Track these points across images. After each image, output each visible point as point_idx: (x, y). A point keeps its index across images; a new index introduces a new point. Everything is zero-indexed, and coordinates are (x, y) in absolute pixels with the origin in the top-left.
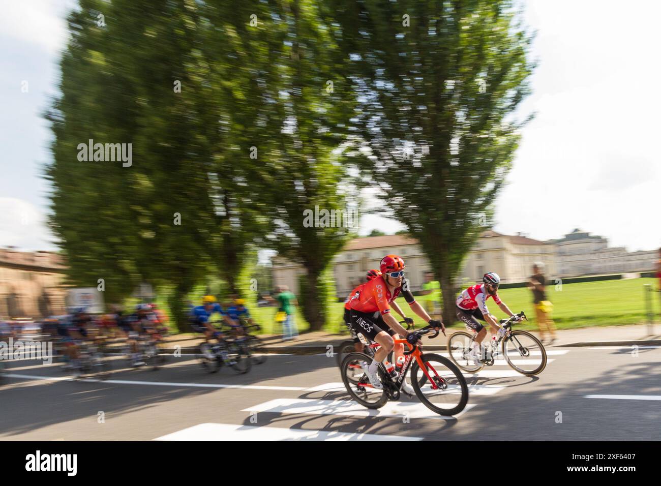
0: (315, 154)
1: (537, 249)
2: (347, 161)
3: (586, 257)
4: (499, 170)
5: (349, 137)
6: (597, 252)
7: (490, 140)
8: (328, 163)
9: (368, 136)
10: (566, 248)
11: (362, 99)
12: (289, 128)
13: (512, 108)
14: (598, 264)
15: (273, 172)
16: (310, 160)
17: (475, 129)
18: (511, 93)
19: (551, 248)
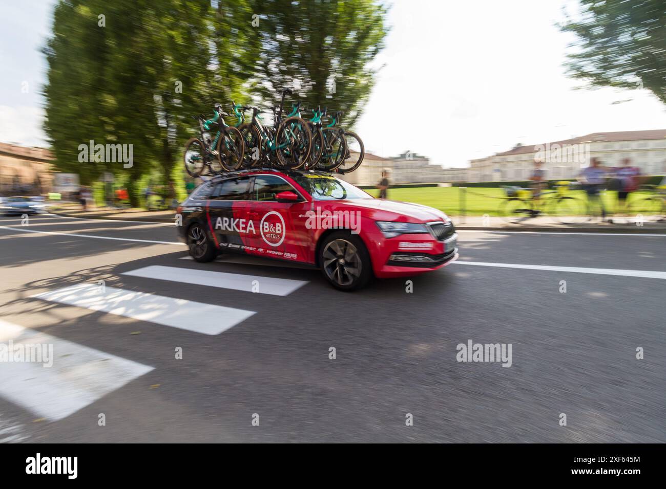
0: (231, 85)
1: (380, 163)
2: (254, 90)
3: (414, 171)
4: (359, 103)
5: (256, 74)
6: (421, 167)
7: (355, 81)
8: (239, 93)
9: (269, 74)
10: (400, 163)
11: (267, 47)
12: (213, 66)
13: (371, 59)
14: (422, 176)
15: (201, 97)
16: (226, 89)
17: (345, 73)
18: (371, 48)
19: (389, 163)
